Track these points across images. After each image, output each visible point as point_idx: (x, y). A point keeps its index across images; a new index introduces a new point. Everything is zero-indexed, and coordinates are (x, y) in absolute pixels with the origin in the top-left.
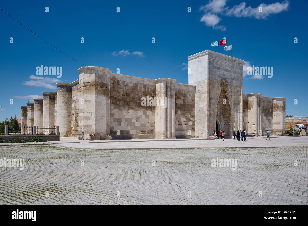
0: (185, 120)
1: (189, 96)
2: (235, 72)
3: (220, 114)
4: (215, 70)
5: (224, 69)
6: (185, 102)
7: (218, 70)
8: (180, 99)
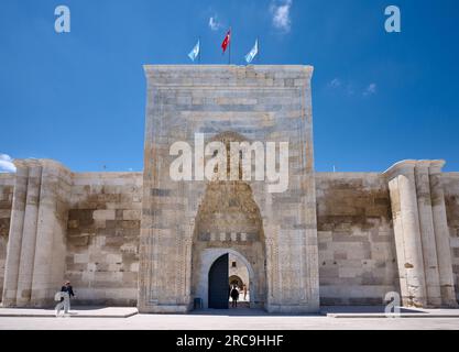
0: (121, 260)
1: (135, 200)
2: (277, 107)
3: (248, 238)
4: (186, 114)
5: (223, 106)
6: (122, 215)
7: (197, 113)
8: (104, 208)
